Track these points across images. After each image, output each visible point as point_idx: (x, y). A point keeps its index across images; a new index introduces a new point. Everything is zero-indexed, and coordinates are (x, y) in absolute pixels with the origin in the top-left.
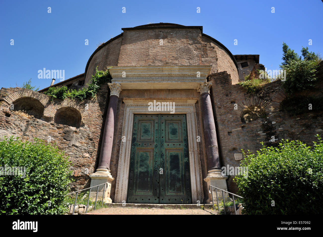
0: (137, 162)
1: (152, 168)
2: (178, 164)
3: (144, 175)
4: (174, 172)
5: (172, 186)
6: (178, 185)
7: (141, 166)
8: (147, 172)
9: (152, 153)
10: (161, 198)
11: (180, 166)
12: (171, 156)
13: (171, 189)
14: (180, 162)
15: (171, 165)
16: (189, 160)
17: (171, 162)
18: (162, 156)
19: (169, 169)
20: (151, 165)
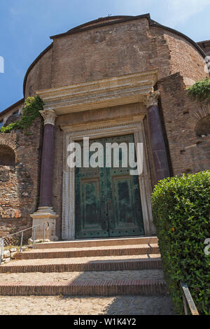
0: (83, 195)
1: (99, 200)
2: (128, 192)
3: (92, 207)
4: (123, 202)
5: (123, 217)
6: (128, 215)
7: (87, 198)
8: (94, 204)
9: (98, 183)
10: (111, 232)
11: (130, 194)
12: (119, 184)
13: (121, 221)
14: (130, 190)
15: (119, 194)
16: (139, 187)
17: (119, 191)
18: (109, 185)
19: (118, 199)
20: (98, 196)
